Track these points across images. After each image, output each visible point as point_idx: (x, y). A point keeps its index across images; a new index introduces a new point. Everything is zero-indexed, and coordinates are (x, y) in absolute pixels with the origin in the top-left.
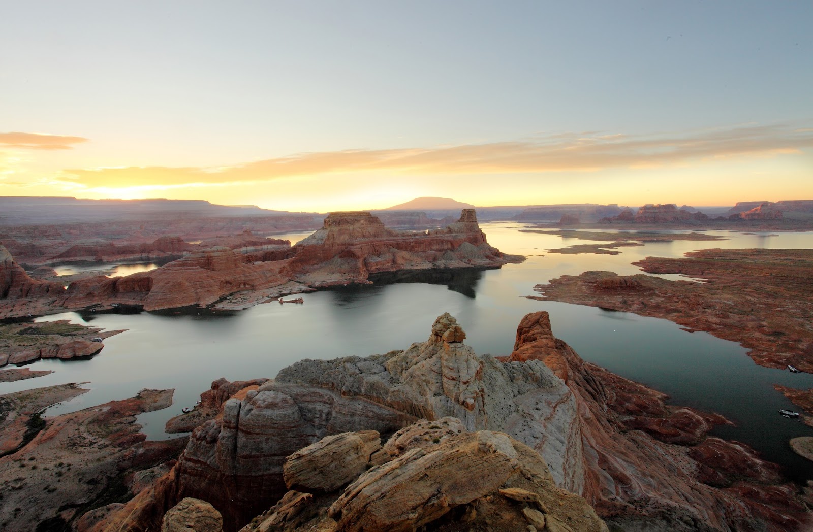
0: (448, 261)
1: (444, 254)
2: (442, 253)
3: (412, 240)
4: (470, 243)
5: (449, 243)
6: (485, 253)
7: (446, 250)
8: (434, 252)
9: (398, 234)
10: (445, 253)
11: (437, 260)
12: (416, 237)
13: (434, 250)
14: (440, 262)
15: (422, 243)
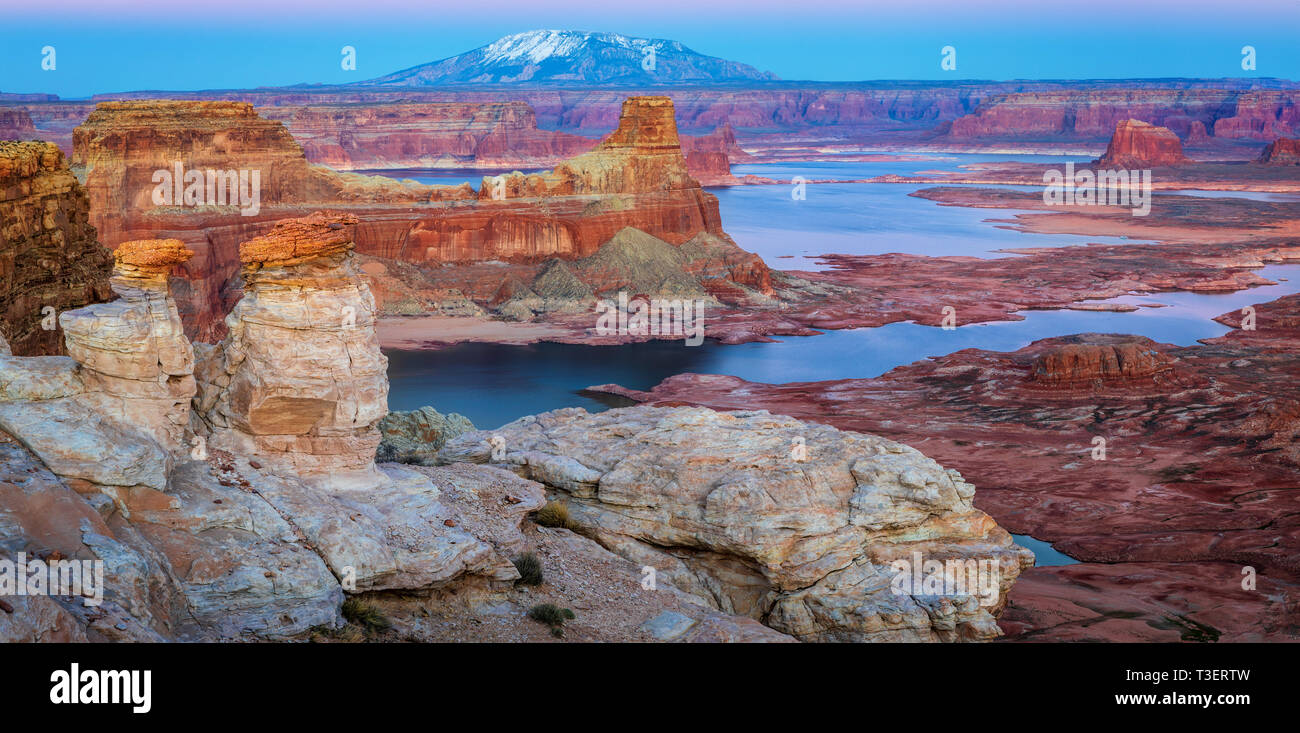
0: (551, 301)
1: (539, 276)
2: (533, 270)
3: (418, 216)
4: (649, 231)
5: (564, 230)
6: (705, 273)
7: (548, 261)
8: (501, 264)
9: (360, 190)
10: (545, 271)
11: (509, 297)
12: (434, 204)
13: (502, 258)
14: (520, 304)
15: (459, 229)
